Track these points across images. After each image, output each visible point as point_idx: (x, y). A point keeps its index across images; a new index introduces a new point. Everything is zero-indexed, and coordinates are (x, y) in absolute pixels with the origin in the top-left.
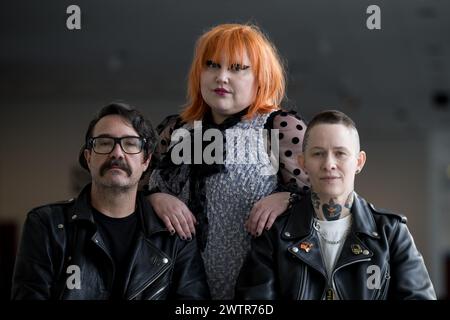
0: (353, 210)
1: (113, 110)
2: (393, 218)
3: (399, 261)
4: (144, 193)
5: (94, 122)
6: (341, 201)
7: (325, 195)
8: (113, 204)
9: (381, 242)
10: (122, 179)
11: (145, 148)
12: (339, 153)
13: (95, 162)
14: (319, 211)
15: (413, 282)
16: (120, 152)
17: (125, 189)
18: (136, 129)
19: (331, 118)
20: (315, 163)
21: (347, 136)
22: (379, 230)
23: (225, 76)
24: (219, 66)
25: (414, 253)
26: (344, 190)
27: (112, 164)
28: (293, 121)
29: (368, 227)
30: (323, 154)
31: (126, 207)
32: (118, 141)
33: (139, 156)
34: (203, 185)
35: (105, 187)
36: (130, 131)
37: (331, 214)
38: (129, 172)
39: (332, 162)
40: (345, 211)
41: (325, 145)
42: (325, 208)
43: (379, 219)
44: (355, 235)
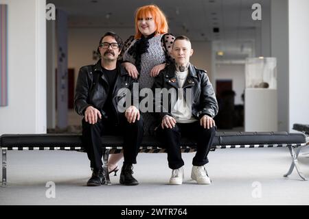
0: (189, 68)
1: (109, 34)
2: (202, 71)
3: (204, 85)
4: (120, 62)
5: (103, 38)
6: (185, 65)
7: (180, 63)
8: (108, 65)
9: (198, 79)
10: (111, 57)
11: (119, 47)
12: (184, 49)
13: (102, 51)
14: (178, 69)
15: (208, 92)
16: (111, 48)
17: (113, 60)
18: (116, 40)
19: (181, 38)
20: (176, 53)
21: (186, 44)
22: (197, 75)
23: (144, 22)
24: (142, 19)
25: (209, 83)
26: (186, 62)
27: (108, 52)
28: (171, 37)
29: (194, 74)
30: (179, 50)
31: (113, 66)
32: (110, 44)
33: (118, 50)
35: (105, 60)
36: (114, 41)
37: (182, 70)
38: (114, 55)
39: (182, 52)
40: (186, 69)
41: (179, 46)
42: (180, 68)
43: (198, 72)
44: (190, 77)
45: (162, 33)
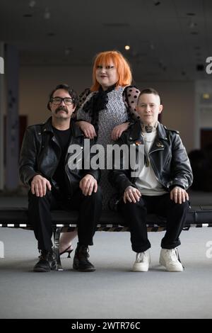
0: (157, 129)
1: (61, 87)
2: (173, 132)
3: (176, 149)
4: (74, 120)
5: (54, 92)
6: (152, 125)
7: (146, 122)
8: (60, 125)
9: (168, 142)
10: (64, 115)
11: (74, 102)
12: (152, 105)
13: (54, 108)
14: (144, 129)
15: (181, 158)
16: (64, 104)
17: (66, 119)
18: (70, 94)
19: (149, 92)
20: (142, 110)
21: (155, 99)
22: (168, 137)
23: (104, 71)
24: (102, 67)
25: (182, 147)
26: (153, 121)
27: (60, 109)
28: (134, 89)
29: (163, 136)
30: (145, 106)
31: (66, 126)
32: (63, 99)
33: (72, 106)
34: (98, 115)
35: (57, 118)
36: (68, 96)
37: (148, 130)
38: (67, 112)
39: (149, 109)
40: (154, 129)
41: (146, 102)
42: (146, 127)
43: (168, 132)
44: (158, 139)
45: (123, 85)
